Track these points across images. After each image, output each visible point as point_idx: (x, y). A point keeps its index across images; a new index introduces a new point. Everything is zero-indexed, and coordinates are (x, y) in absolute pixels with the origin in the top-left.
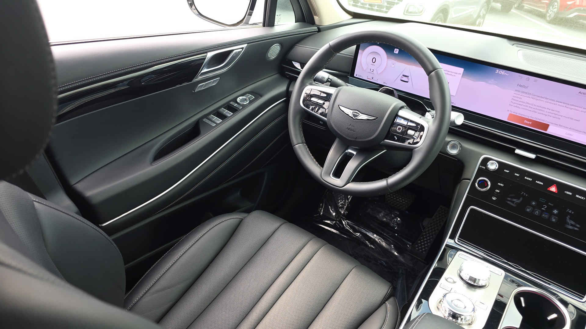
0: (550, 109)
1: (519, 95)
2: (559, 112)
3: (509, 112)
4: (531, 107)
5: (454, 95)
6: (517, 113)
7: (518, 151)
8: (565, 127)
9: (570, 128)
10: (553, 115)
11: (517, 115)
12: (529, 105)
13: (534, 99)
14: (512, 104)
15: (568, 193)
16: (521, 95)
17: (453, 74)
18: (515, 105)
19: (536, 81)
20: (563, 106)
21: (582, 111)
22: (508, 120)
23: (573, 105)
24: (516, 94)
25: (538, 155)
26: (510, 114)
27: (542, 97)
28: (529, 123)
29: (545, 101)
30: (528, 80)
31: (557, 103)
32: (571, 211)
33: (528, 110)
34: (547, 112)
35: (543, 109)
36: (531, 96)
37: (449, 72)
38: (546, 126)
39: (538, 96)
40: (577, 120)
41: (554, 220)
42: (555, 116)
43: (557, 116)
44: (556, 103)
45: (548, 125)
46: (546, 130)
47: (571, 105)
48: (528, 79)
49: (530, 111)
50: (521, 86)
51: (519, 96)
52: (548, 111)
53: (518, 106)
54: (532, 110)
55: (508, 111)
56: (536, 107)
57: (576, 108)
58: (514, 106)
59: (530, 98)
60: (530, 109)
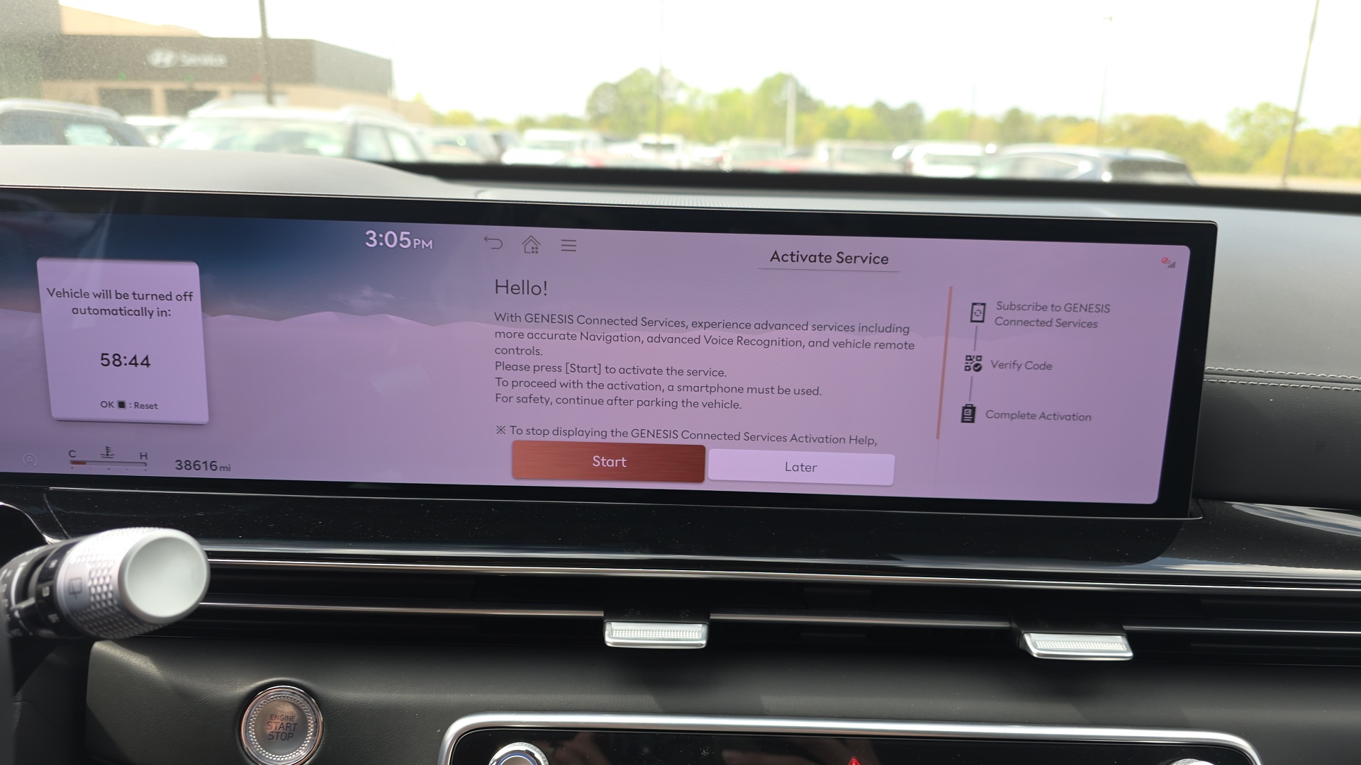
0: (680, 372)
1: (521, 335)
2: (721, 373)
3: (509, 438)
4: (598, 380)
5: (203, 418)
6: (544, 433)
7: (620, 633)
8: (770, 438)
9: (794, 438)
10: (704, 397)
11: (551, 438)
12: (583, 378)
13: (595, 338)
14: (506, 391)
16: (532, 336)
17: (151, 305)
18: (523, 391)
19: (569, 246)
20: (730, 342)
21: (813, 344)
22: (516, 475)
23: (767, 326)
24: (505, 335)
25: (713, 617)
26: (516, 444)
27: (627, 322)
28: (614, 463)
29: (644, 338)
30: (535, 250)
31: (700, 332)
33: (591, 402)
34: (671, 388)
35: (653, 379)
36: (575, 329)
37: (125, 296)
38: (693, 460)
39: (610, 322)
40: (809, 392)
42: (710, 398)
43: (720, 396)
44: (694, 333)
45: (700, 452)
46: (700, 479)
47: (759, 326)
48: (531, 244)
49: (600, 402)
50: (513, 289)
51: (526, 343)
52: (676, 380)
53: (537, 392)
54: (607, 394)
55: (501, 430)
56: (617, 378)
57: (784, 334)
58: (519, 400)
59: (573, 337)
60: (595, 394)
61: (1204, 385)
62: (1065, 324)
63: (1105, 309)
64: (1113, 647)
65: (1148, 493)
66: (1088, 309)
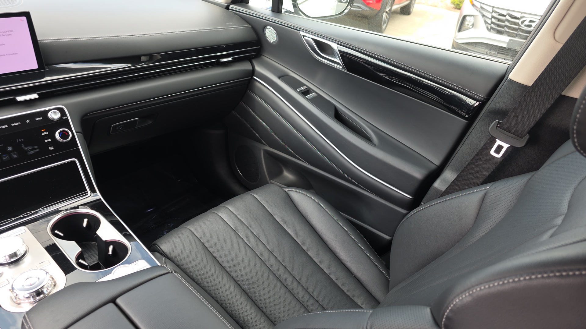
15: (4, 127)
32: (20, 140)
41: (15, 156)
61: (39, 43)
62: (4, 35)
63: (12, 31)
64: (35, 96)
65: (36, 66)
66: (8, 32)
